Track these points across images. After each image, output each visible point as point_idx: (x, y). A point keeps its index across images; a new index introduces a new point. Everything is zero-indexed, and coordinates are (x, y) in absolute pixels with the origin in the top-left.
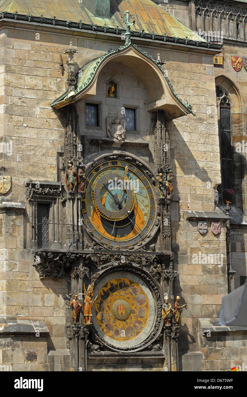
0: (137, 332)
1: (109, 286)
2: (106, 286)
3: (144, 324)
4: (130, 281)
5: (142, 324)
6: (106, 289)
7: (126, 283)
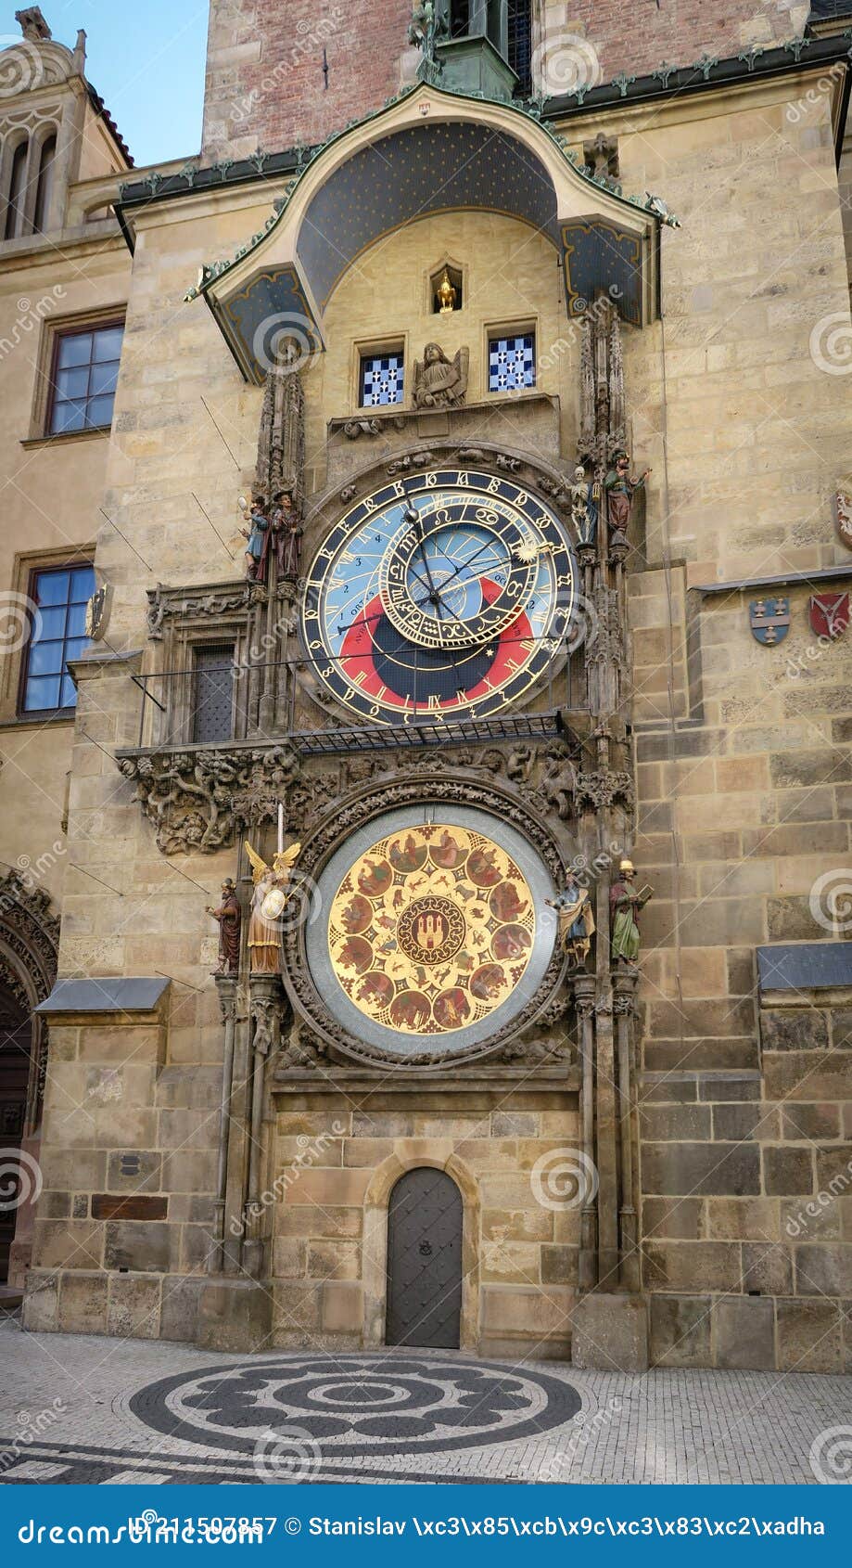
0: (432, 1022)
1: (436, 840)
3: (471, 1015)
4: (511, 865)
5: (467, 1010)
6: (420, 841)
7: (496, 865)
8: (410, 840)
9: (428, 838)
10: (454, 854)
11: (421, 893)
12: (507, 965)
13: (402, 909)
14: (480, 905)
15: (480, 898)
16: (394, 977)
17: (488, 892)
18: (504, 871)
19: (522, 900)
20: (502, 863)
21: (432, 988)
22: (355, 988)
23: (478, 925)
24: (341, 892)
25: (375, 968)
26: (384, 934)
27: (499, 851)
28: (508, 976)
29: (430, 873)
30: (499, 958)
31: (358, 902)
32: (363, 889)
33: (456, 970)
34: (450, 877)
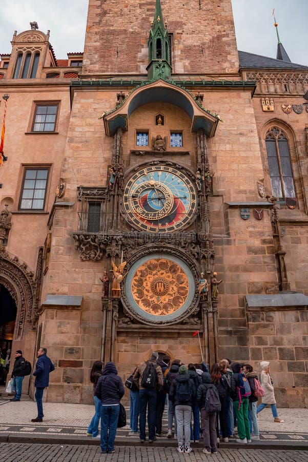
0: (183, 297)
1: (139, 274)
2: (136, 275)
4: (156, 260)
5: (185, 288)
6: (137, 278)
7: (153, 264)
11: (149, 285)
12: (179, 273)
13: (150, 291)
14: (161, 272)
16: (167, 300)
17: (159, 268)
19: (165, 262)
20: (154, 262)
21: (174, 293)
22: (165, 312)
23: (165, 275)
24: (138, 304)
25: (162, 305)
26: (155, 299)
27: (151, 261)
29: (146, 280)
30: (176, 274)
31: (143, 301)
32: (140, 298)
33: (173, 286)
34: (149, 276)
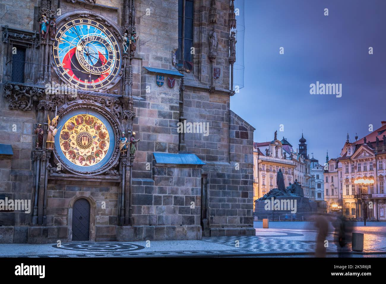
8: (90, 163)
9: (86, 163)
10: (79, 159)
11: (87, 150)
13: (92, 146)
15: (73, 148)
16: (93, 129)
17: (71, 149)
18: (67, 154)
19: (63, 146)
20: (68, 156)
21: (84, 126)
23: (73, 141)
24: (107, 151)
26: (96, 140)
27: (68, 159)
28: (66, 127)
29: (85, 155)
31: (102, 148)
32: (101, 151)
33: (78, 130)
34: (80, 153)
